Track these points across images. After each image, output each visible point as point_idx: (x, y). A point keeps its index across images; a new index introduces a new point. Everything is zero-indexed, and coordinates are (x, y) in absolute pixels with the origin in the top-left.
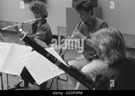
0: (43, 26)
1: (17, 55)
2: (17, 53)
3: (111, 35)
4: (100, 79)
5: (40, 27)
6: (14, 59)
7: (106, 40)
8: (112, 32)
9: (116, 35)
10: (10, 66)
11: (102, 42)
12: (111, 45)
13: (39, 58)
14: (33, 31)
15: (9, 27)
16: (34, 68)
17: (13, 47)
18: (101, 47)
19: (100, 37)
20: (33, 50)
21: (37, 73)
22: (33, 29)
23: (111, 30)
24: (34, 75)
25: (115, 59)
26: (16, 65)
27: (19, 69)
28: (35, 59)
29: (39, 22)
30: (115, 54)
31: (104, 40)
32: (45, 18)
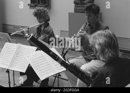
0: (46, 29)
1: (23, 54)
2: (22, 52)
3: (106, 36)
4: (97, 77)
5: (43, 30)
6: (20, 57)
7: (101, 40)
8: (106, 33)
9: (110, 36)
10: (16, 64)
11: (98, 42)
12: (105, 45)
13: (42, 57)
14: (37, 34)
15: (17, 32)
16: (38, 66)
17: (20, 47)
18: (97, 47)
19: (96, 38)
20: (37, 50)
21: (40, 70)
22: (37, 32)
23: (106, 32)
24: (38, 72)
25: (109, 57)
26: (22, 63)
27: (24, 67)
28: (39, 58)
29: (42, 25)
30: (109, 53)
31: (100, 40)
32: (48, 22)
